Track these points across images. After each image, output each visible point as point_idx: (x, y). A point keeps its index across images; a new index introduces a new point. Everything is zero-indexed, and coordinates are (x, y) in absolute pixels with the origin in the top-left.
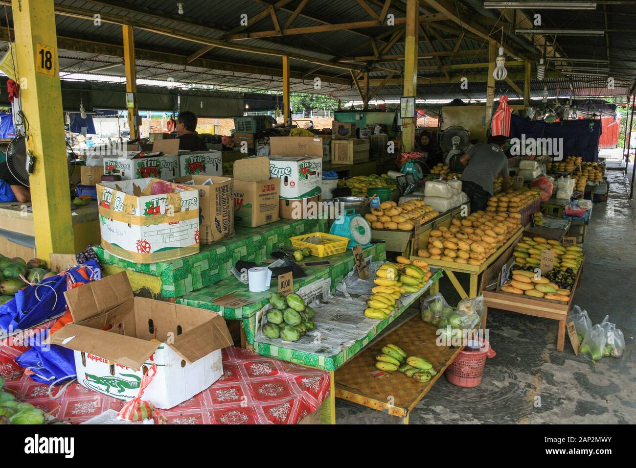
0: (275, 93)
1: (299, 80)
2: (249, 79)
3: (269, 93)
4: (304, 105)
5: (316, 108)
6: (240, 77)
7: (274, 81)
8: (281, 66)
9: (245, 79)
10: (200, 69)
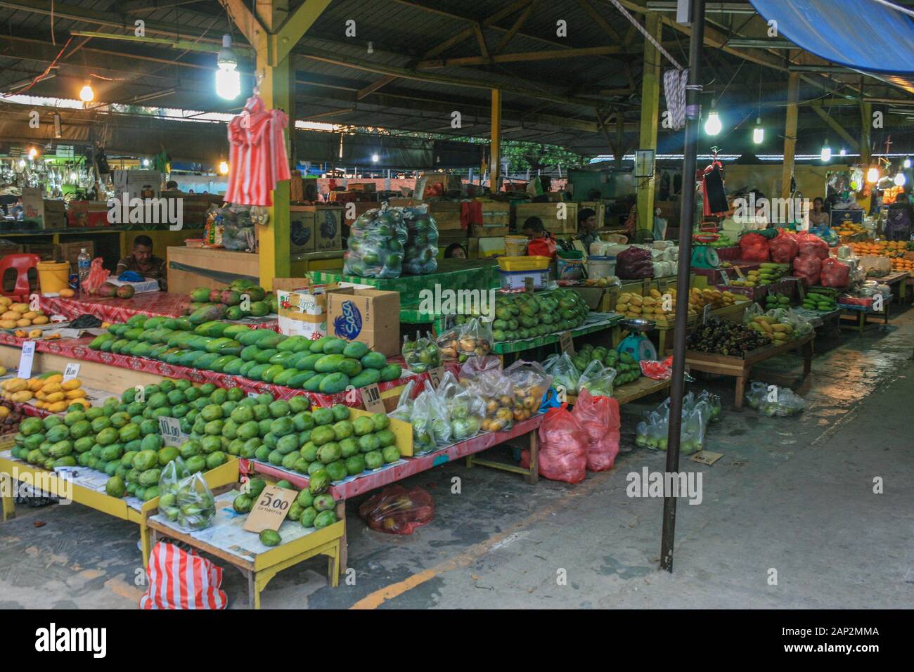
0: (480, 140)
1: (517, 123)
2: (444, 121)
3: (472, 140)
4: (528, 159)
5: (549, 165)
6: (430, 118)
7: (479, 123)
8: (488, 103)
9: (438, 121)
10: (375, 107)
